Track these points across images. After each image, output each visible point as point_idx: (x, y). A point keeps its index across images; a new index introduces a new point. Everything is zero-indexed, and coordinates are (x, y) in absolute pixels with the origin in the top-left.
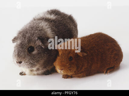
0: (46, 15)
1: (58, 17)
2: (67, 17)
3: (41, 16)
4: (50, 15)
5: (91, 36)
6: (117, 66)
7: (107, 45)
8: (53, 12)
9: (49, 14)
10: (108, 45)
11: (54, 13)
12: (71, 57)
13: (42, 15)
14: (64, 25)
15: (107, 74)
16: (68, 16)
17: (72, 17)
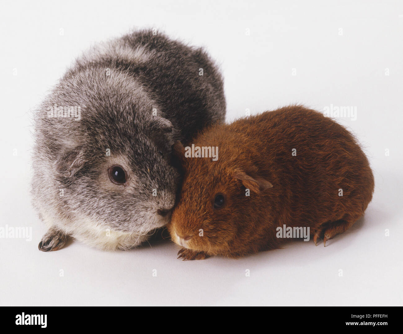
0: (117, 48)
1: (159, 55)
2: (189, 55)
3: (103, 53)
4: (130, 50)
5: (267, 117)
6: (357, 216)
7: (320, 147)
8: (143, 40)
9: (127, 45)
10: (323, 146)
11: (144, 44)
12: (220, 197)
13: (104, 51)
14: (179, 81)
15: (322, 245)
16: (191, 51)
17: (205, 55)
